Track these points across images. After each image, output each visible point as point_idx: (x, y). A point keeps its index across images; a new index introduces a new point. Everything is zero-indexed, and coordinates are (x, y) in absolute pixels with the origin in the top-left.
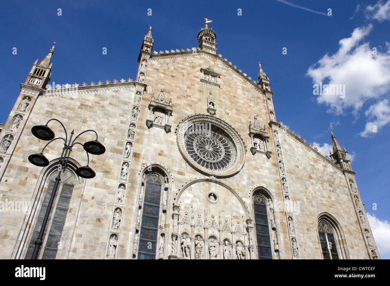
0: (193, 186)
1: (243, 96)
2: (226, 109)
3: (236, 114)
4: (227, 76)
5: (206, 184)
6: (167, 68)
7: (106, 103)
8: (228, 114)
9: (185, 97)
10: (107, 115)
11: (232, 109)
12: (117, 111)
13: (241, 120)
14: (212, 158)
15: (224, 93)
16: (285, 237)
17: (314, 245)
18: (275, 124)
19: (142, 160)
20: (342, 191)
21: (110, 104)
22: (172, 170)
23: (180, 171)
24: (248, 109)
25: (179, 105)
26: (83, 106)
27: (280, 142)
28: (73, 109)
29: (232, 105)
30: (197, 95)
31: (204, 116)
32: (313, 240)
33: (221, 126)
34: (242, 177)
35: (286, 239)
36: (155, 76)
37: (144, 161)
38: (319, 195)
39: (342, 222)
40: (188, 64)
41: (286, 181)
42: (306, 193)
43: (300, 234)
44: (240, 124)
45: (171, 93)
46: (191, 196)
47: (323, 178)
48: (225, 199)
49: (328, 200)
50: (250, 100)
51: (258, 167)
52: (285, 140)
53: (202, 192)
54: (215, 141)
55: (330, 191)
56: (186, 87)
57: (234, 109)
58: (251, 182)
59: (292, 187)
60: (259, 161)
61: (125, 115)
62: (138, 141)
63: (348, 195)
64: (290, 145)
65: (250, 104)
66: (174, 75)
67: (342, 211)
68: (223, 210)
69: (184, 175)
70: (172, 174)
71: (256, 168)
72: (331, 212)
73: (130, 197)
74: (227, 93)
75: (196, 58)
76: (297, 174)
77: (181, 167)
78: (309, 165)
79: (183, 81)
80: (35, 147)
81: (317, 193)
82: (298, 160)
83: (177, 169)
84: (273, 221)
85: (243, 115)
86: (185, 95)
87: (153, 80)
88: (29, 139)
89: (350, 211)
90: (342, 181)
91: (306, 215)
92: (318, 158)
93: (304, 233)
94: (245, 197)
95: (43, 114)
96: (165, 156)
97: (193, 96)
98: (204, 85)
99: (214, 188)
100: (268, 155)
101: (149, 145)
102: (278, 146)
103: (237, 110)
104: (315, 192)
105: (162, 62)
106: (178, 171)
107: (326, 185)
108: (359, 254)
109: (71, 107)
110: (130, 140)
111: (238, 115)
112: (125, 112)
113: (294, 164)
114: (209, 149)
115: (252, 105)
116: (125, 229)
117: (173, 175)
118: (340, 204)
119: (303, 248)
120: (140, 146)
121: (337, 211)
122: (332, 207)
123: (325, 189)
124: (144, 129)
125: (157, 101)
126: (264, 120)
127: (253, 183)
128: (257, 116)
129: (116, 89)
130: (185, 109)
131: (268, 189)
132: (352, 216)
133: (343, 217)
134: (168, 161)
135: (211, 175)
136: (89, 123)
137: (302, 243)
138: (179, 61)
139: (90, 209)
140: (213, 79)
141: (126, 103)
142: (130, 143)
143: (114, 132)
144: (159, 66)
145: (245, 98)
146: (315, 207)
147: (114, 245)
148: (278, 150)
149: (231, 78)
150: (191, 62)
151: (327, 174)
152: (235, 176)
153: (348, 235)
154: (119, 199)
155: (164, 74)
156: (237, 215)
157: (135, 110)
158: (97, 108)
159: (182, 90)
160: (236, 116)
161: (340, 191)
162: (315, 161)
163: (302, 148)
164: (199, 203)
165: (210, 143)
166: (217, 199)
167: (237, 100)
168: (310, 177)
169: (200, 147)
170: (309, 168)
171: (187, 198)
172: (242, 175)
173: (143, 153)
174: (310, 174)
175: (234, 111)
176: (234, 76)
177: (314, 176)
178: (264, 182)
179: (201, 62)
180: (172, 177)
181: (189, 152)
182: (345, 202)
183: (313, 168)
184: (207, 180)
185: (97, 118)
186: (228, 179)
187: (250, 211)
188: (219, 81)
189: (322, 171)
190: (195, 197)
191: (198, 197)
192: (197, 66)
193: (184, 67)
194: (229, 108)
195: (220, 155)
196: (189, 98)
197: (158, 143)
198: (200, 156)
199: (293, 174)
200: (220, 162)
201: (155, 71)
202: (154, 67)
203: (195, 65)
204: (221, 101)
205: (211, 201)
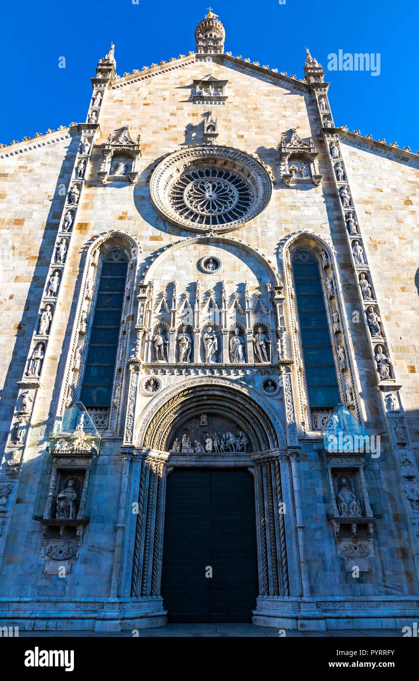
2: (239, 131)
3: (257, 133)
4: (241, 82)
5: (202, 247)
6: (136, 95)
7: (35, 165)
8: (242, 136)
9: (166, 129)
10: (38, 180)
11: (250, 127)
12: (53, 172)
13: (265, 140)
14: (217, 210)
15: (236, 107)
18: (332, 131)
19: (91, 231)
21: (43, 164)
22: (141, 237)
23: (154, 235)
24: (280, 122)
25: (154, 142)
27: (343, 158)
29: (249, 122)
30: (188, 122)
32: (415, 305)
33: (229, 157)
34: (266, 225)
35: (356, 311)
36: (117, 110)
37: (95, 233)
41: (353, 217)
42: (399, 230)
45: (143, 128)
46: (174, 268)
48: (234, 263)
50: (285, 107)
51: (298, 204)
53: (192, 259)
54: (221, 182)
56: (168, 114)
57: (254, 127)
58: (284, 230)
59: (369, 225)
60: (299, 196)
61: (66, 175)
62: (86, 206)
64: (363, 159)
65: (284, 113)
66: (149, 102)
68: (231, 280)
69: (162, 240)
70: (140, 242)
71: (293, 207)
73: (70, 286)
74: (242, 106)
76: (379, 202)
77: (157, 229)
79: (163, 108)
82: (381, 179)
83: (149, 233)
85: (270, 133)
86: (167, 126)
87: (114, 117)
91: (399, 265)
93: (394, 296)
96: (130, 218)
97: (180, 124)
98: (197, 104)
99: (213, 251)
100: (315, 181)
101: (103, 209)
102: (337, 164)
103: (259, 127)
105: (128, 89)
106: (151, 237)
111: (261, 134)
112: (66, 171)
113: (373, 187)
114: (211, 196)
115: (288, 113)
116: (59, 332)
119: (394, 322)
120: (90, 212)
124: (96, 188)
125: (117, 144)
127: (287, 230)
128: (298, 127)
129: (53, 143)
130: (165, 146)
131: (317, 235)
134: (134, 224)
135: (208, 232)
137: (392, 313)
138: (157, 81)
140: (215, 92)
141: (66, 159)
142: (72, 212)
143: (48, 202)
144: (124, 95)
147: (38, 359)
148: (337, 171)
150: (177, 77)
154: (51, 292)
155: (132, 104)
156: (258, 284)
157: (82, 165)
158: (21, 175)
159: (161, 121)
160: (257, 137)
164: (187, 278)
165: (213, 188)
167: (260, 113)
168: (409, 203)
169: (195, 198)
170: (405, 188)
171: (165, 273)
172: (266, 222)
173: (92, 223)
174: (408, 198)
175: (254, 130)
176: (255, 78)
178: (310, 226)
179: (196, 72)
180: (141, 246)
181: (176, 209)
183: (415, 187)
184: (200, 241)
185: (21, 189)
188: (225, 92)
190: (179, 268)
191: (185, 267)
192: (188, 79)
193: (165, 86)
194: (244, 127)
195: (231, 203)
196: (173, 129)
197: (118, 203)
198: (194, 210)
199: (371, 202)
200: (230, 213)
201: (118, 103)
202: (115, 98)
203: (185, 79)
204: (229, 121)
205: (208, 270)
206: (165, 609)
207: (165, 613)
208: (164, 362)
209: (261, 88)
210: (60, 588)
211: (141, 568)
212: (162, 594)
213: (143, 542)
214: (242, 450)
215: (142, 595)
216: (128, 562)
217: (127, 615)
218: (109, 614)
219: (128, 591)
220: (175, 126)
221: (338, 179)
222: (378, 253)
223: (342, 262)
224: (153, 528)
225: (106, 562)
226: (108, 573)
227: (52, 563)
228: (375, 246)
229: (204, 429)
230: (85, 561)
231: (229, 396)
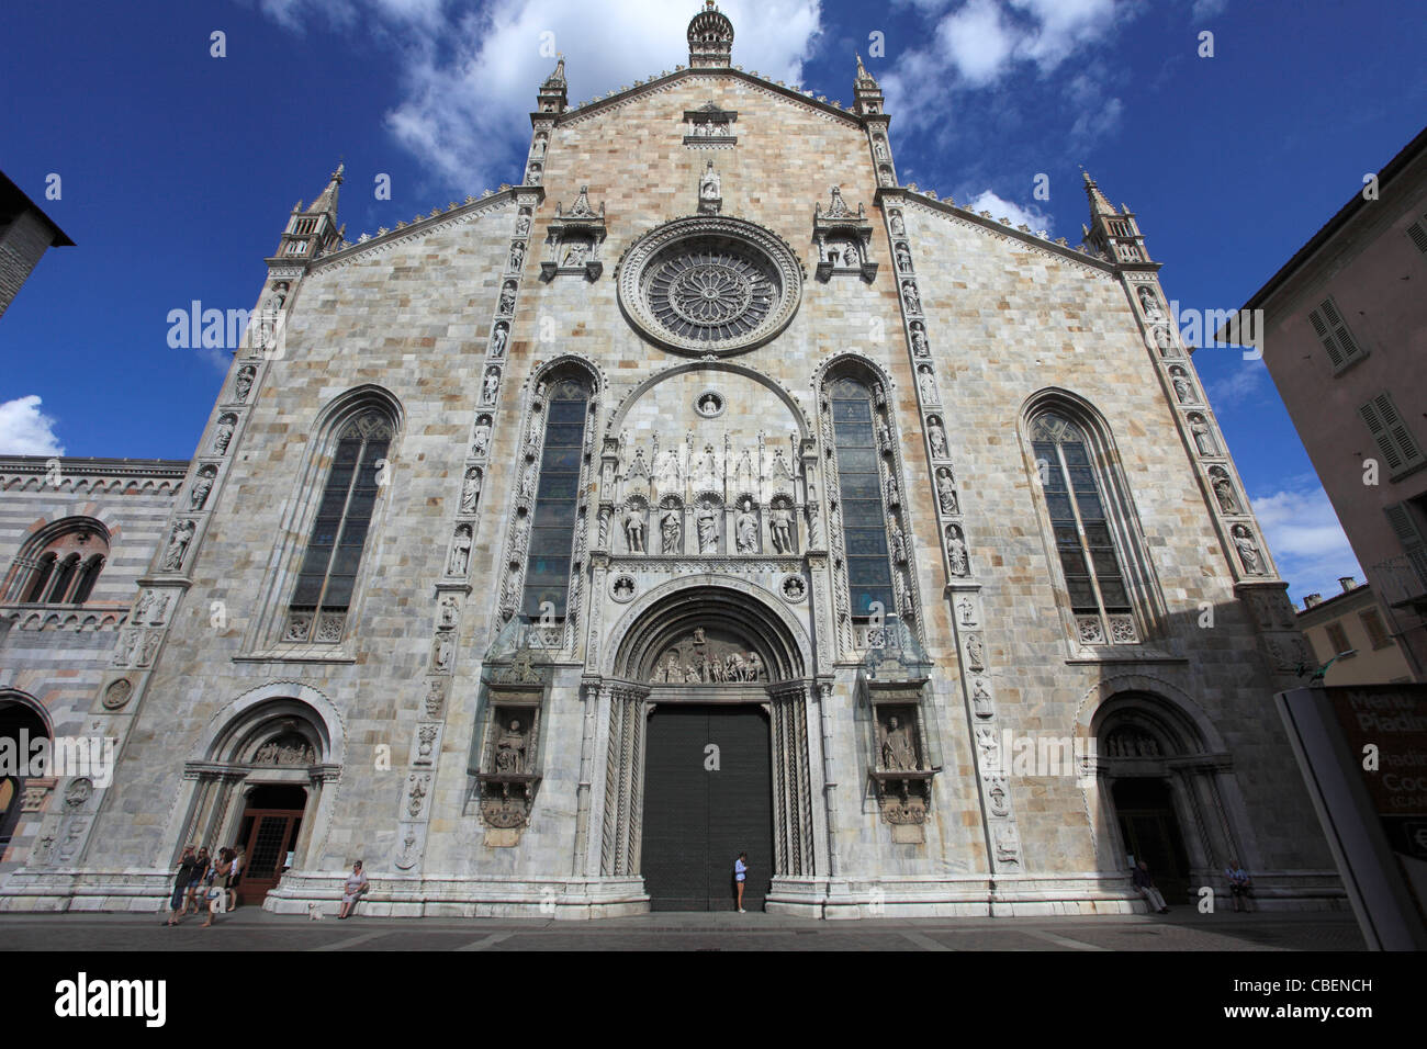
0: (659, 387)
1: (803, 147)
2: (753, 190)
3: (780, 195)
4: (758, 113)
5: (694, 377)
6: (598, 137)
7: (449, 253)
8: (758, 200)
9: (642, 190)
10: (454, 277)
11: (769, 185)
12: (476, 263)
13: (793, 206)
14: (719, 315)
15: (750, 154)
16: (919, 469)
17: (1011, 477)
18: (892, 192)
19: (533, 354)
20: (1112, 322)
21: (461, 251)
22: (606, 362)
23: (626, 359)
24: (816, 177)
25: (624, 212)
26: (401, 271)
27: (908, 235)
28: (379, 284)
29: (769, 176)
30: (676, 178)
31: (689, 222)
32: (1007, 465)
33: (738, 234)
35: (921, 474)
36: (569, 162)
37: (539, 357)
38: (1031, 347)
39: (1106, 407)
40: (654, 113)
41: (922, 328)
42: (989, 348)
43: (965, 456)
44: (790, 218)
45: (608, 190)
46: (655, 410)
47: (1046, 299)
48: (744, 401)
49: (1063, 354)
50: (823, 152)
51: (841, 308)
52: (925, 227)
53: (682, 395)
54: (726, 273)
55: (1070, 329)
56: (644, 167)
57: (775, 184)
58: (818, 350)
59: (943, 340)
60: (842, 295)
61: (494, 267)
62: (524, 316)
63: (1132, 331)
64: (939, 236)
65: (820, 163)
66: (617, 147)
67: (1109, 378)
68: (739, 428)
69: (637, 366)
70: (605, 370)
71: (833, 313)
72: (1074, 385)
73: (504, 439)
74: (758, 151)
75: (675, 92)
76: (960, 305)
77: (630, 349)
78: (1000, 275)
79: (638, 156)
80: (301, 380)
81: (1027, 341)
82: (964, 268)
83: (618, 357)
84: (886, 434)
85: (801, 193)
86: (644, 186)
87: (565, 172)
88: (288, 367)
89: (1138, 373)
90: (1115, 295)
91: (987, 404)
92: (1032, 251)
93: (977, 451)
94: (801, 387)
95: (316, 310)
96: (589, 333)
97: (663, 182)
98: (694, 150)
99: (714, 382)
100: (867, 272)
102: (899, 246)
103: (783, 185)
104: (1019, 342)
105: (585, 127)
106: (620, 362)
107: (1059, 316)
108: (1165, 483)
109: (375, 280)
110: (504, 317)
111: (787, 196)
112: (494, 261)
113: (953, 280)
114: (710, 294)
115: (827, 162)
116: (491, 510)
117: (607, 372)
118: (1103, 357)
119: (974, 491)
120: (529, 325)
121: (1093, 379)
122: (1075, 371)
123: (1051, 329)
124: (539, 287)
125: (569, 217)
126: (861, 190)
127: (824, 349)
128: (842, 186)
129: (474, 217)
130: (641, 218)
131: (868, 357)
132: (1144, 385)
133: (1112, 392)
134: (596, 343)
135: (706, 353)
136: (412, 304)
137: (972, 477)
138: (628, 113)
139: (414, 482)
140: (718, 130)
141: (495, 241)
142: (505, 326)
143: (469, 310)
144: (578, 137)
145: (806, 152)
146: (1017, 379)
147: (463, 549)
148: (900, 256)
149: (768, 114)
150: (660, 105)
151: (1063, 287)
152: (773, 343)
153: (1129, 438)
154: (478, 449)
155: (592, 151)
156: (778, 435)
157: (518, 251)
158: (429, 268)
159: (636, 177)
160: (780, 201)
161: (1106, 323)
162: (1022, 261)
163: (981, 237)
164: (674, 425)
165: (713, 282)
166: (723, 406)
167: (785, 161)
168: (1004, 305)
169: (685, 297)
170: (1000, 284)
171: (642, 417)
172: (792, 337)
173: (534, 340)
174: (1003, 297)
175: (776, 189)
176: (778, 105)
177: (1014, 300)
178: (855, 343)
179: (688, 97)
180: (605, 377)
181: (658, 315)
182: (1123, 352)
183: (1014, 281)
184: (694, 368)
185: (431, 290)
186: (752, 355)
187: (813, 420)
188: (734, 129)
189: (1044, 282)
190: (662, 411)
191: (671, 409)
192: (677, 109)
193: (641, 122)
194: (761, 185)
195: (740, 304)
196: (654, 190)
197: (572, 310)
198: (685, 317)
199: (949, 305)
200: (739, 320)
201: (570, 151)
202: (566, 143)
203: (672, 109)
204: (738, 176)
205: (706, 413)
206: (646, 893)
207: (647, 897)
208: (641, 554)
209: (787, 122)
210: (506, 864)
211: (613, 840)
212: (643, 873)
213: (615, 804)
214: (755, 678)
215: (615, 874)
216: (596, 830)
217: (596, 899)
218: (572, 898)
219: (597, 868)
220: (656, 186)
221: (901, 268)
222: (956, 384)
223: (903, 398)
224: (629, 787)
225: (567, 830)
226: (571, 844)
227: (494, 832)
228: (953, 376)
229: (699, 648)
230: (539, 830)
231: (734, 602)
